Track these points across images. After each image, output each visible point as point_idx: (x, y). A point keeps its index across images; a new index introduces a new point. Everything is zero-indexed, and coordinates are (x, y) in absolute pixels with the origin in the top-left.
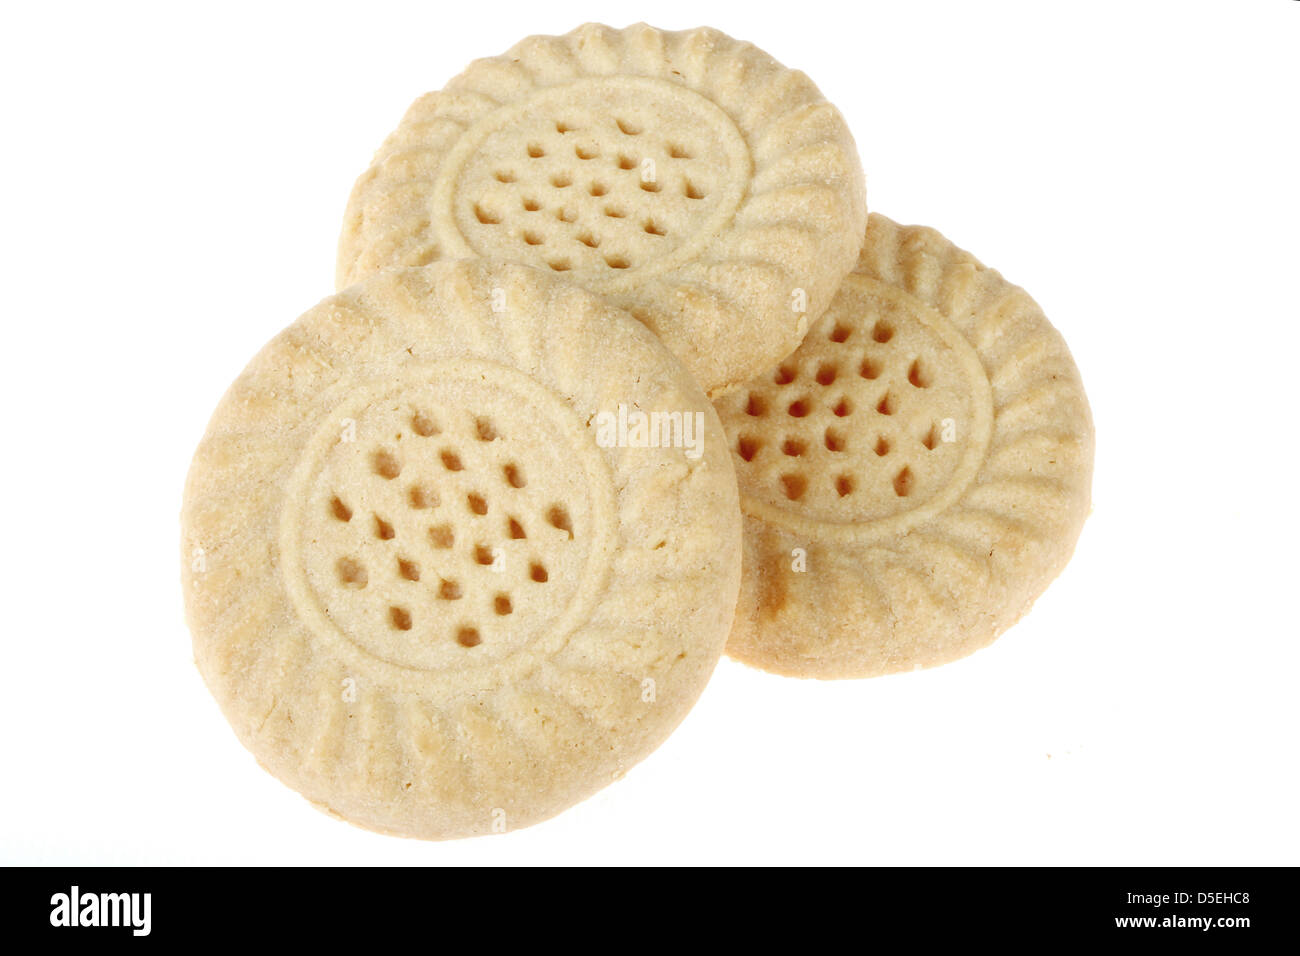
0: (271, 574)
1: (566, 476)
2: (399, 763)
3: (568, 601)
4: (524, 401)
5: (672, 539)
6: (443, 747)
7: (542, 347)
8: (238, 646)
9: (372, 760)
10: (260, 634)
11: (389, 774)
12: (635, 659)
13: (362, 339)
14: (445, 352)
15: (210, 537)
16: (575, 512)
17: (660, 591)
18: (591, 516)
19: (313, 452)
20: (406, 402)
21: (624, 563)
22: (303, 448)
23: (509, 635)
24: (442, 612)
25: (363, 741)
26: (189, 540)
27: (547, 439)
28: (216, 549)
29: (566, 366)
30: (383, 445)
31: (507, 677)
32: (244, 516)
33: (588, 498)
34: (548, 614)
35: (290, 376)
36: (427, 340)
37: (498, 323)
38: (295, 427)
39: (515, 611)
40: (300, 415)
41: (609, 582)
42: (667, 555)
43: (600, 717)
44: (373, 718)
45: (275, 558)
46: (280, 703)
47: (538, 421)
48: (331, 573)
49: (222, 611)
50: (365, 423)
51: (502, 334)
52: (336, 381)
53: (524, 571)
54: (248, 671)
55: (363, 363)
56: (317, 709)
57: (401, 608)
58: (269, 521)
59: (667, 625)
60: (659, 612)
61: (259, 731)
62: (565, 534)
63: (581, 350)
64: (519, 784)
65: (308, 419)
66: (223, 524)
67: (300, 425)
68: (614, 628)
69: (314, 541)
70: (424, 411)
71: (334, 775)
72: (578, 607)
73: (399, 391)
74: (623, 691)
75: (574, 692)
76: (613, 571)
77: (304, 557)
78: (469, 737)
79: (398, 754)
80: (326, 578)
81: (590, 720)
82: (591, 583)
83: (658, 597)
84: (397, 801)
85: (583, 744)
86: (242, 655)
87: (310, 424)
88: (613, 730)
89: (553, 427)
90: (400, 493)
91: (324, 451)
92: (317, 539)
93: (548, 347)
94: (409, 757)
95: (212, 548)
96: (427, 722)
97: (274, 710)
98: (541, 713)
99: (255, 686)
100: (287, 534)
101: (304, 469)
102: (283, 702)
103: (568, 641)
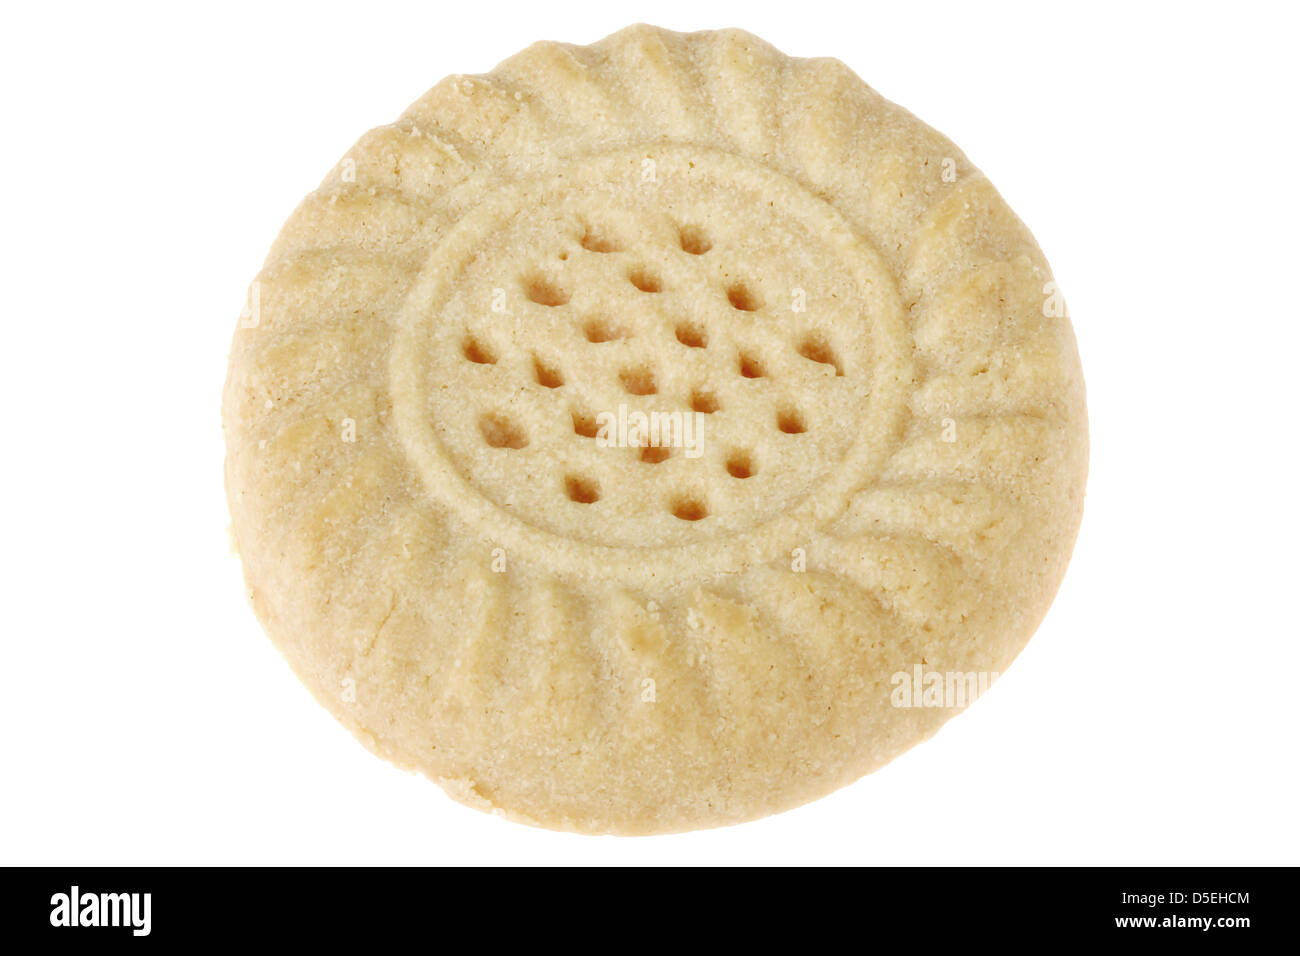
0: (378, 434)
1: (826, 290)
2: (596, 675)
3: (843, 454)
4: (755, 196)
5: (999, 363)
6: (669, 642)
7: (776, 125)
8: (335, 522)
9: (555, 668)
10: (367, 506)
11: (582, 689)
12: (956, 519)
13: (505, 119)
14: (630, 139)
15: (282, 381)
16: (842, 340)
17: (987, 427)
18: (870, 341)
19: (436, 271)
20: (572, 212)
21: (926, 400)
22: (418, 270)
23: (756, 500)
24: (649, 473)
25: (540, 644)
26: (250, 391)
27: (794, 242)
28: (292, 400)
29: (816, 144)
30: (541, 266)
31: (758, 552)
32: (335, 348)
33: (863, 317)
34: (814, 469)
35: (397, 172)
36: (603, 118)
37: (709, 97)
38: (405, 240)
39: (761, 470)
40: (414, 221)
41: (905, 427)
42: (991, 384)
43: (906, 603)
44: (554, 607)
45: (383, 413)
46: (403, 601)
47: (778, 221)
48: (473, 428)
49: (304, 484)
50: (512, 237)
51: (715, 112)
52: (466, 179)
53: (769, 423)
54: (350, 563)
55: (506, 157)
56: (463, 607)
57: (580, 479)
58: (373, 364)
59: (999, 478)
60: (987, 459)
61: (367, 653)
62: (830, 369)
63: (838, 122)
64: (785, 705)
65: (426, 229)
66: (303, 360)
67: (414, 238)
68: (918, 482)
69: (445, 387)
70: (600, 226)
71: (490, 705)
72: (860, 459)
73: (562, 196)
74: (941, 566)
75: (865, 567)
76: (910, 412)
77: (430, 407)
78: (707, 629)
79: (592, 661)
80: (466, 437)
81: (891, 611)
82: (878, 426)
83: (984, 433)
84: (594, 740)
85: (882, 645)
86: (340, 537)
87: (429, 237)
88: (927, 628)
89: (802, 228)
90: (572, 323)
91: (452, 272)
92: (449, 384)
93: (786, 125)
94: (613, 666)
95: (287, 398)
96: (639, 610)
97: (394, 615)
98: (817, 592)
99: (361, 582)
100: (401, 374)
101: (424, 293)
102: (408, 601)
103: (849, 504)
